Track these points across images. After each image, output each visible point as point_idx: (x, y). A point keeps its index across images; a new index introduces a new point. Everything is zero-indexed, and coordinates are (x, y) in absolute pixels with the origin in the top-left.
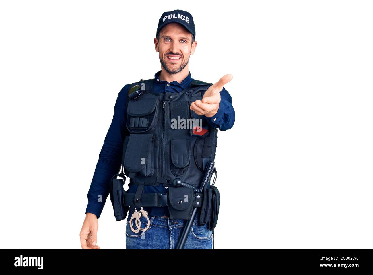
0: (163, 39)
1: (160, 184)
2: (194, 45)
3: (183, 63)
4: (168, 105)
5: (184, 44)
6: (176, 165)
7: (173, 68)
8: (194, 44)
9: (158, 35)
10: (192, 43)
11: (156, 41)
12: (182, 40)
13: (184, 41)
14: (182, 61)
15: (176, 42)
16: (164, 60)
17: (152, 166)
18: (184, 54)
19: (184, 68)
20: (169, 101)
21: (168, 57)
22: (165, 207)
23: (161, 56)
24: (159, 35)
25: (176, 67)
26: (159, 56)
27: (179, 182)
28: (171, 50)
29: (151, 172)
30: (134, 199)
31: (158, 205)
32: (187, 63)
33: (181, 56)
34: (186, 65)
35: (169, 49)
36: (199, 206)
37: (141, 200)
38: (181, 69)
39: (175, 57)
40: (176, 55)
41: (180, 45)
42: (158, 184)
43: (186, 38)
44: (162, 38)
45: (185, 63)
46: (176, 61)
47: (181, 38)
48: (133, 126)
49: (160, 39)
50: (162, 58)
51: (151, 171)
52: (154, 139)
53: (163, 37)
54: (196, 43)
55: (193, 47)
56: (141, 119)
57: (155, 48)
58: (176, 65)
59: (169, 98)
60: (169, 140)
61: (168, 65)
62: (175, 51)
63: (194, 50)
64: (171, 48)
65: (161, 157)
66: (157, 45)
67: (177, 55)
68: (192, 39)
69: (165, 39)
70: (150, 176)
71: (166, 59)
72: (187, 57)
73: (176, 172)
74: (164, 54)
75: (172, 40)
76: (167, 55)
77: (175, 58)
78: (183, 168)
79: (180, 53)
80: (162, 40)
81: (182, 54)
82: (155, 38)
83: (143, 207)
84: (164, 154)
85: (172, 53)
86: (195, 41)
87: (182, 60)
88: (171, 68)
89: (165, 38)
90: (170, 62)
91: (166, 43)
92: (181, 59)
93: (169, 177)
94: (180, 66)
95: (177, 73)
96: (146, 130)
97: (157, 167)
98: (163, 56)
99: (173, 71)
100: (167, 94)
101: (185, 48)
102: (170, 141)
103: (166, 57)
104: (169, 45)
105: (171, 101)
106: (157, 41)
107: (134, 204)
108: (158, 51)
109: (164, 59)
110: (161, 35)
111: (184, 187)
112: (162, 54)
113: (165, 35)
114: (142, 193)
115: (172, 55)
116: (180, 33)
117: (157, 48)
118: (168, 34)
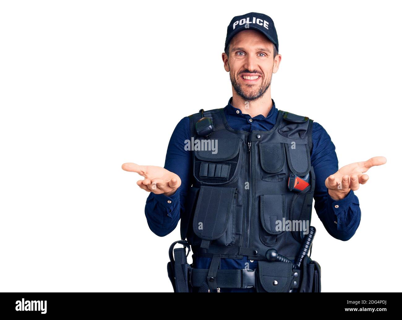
0: (235, 52)
1: (244, 256)
2: (277, 60)
3: (264, 83)
4: (256, 147)
5: (263, 58)
6: (268, 230)
7: (251, 91)
8: (277, 57)
9: (227, 48)
10: (274, 57)
11: (225, 57)
12: (260, 53)
13: (263, 54)
14: (263, 81)
15: (252, 55)
16: (237, 81)
17: (234, 232)
18: (264, 71)
19: (265, 90)
20: (258, 142)
21: (242, 76)
22: (252, 287)
23: (232, 76)
24: (229, 48)
25: (255, 90)
26: (231, 77)
27: (274, 254)
28: (246, 67)
29: (232, 240)
30: (208, 277)
31: (242, 286)
32: (269, 84)
33: (260, 75)
34: (268, 87)
35: (243, 66)
36: (297, 287)
37: (217, 278)
38: (261, 93)
39: (252, 76)
40: (253, 74)
41: (257, 59)
42: (241, 257)
43: (265, 49)
44: (232, 51)
45: (266, 84)
46: (253, 83)
47: (259, 50)
48: (206, 174)
49: (230, 53)
50: (235, 79)
51: (232, 238)
52: (236, 193)
53: (234, 50)
54: (280, 57)
55: (276, 63)
56: (219, 166)
57: (225, 66)
58: (254, 87)
59: (257, 137)
60: (257, 195)
61: (243, 88)
62: (252, 68)
63: (278, 67)
64: (245, 64)
65: (246, 220)
66: (227, 63)
67: (255, 73)
68: (274, 51)
69: (236, 53)
70: (231, 245)
71: (239, 80)
72: (268, 75)
73: (266, 241)
74: (236, 73)
75: (246, 53)
76: (241, 75)
77: (252, 78)
78: (277, 235)
79: (259, 70)
80: (233, 54)
81: (263, 71)
82: (223, 53)
83: (219, 289)
84: (250, 215)
85: (247, 71)
86: (278, 54)
87: (263, 79)
88: (248, 92)
89: (237, 51)
90: (246, 83)
91: (239, 57)
92: (261, 78)
93: (257, 247)
94: (259, 88)
95: (256, 98)
96: (227, 181)
97: (241, 233)
98: (236, 76)
99: (250, 96)
100: (254, 132)
101: (265, 63)
102: (259, 197)
103: (239, 76)
104: (244, 60)
105: (260, 141)
106: (227, 56)
107: (207, 285)
108: (229, 70)
109: (237, 79)
110: (231, 47)
111: (280, 261)
112: (234, 73)
113: (236, 47)
114: (218, 269)
115: (248, 74)
116: (257, 43)
117: (226, 66)
118: (240, 46)
